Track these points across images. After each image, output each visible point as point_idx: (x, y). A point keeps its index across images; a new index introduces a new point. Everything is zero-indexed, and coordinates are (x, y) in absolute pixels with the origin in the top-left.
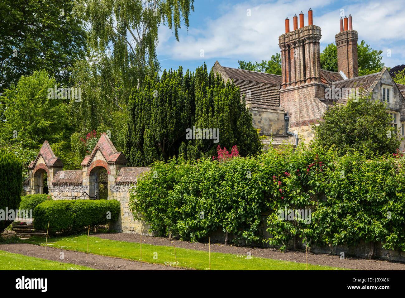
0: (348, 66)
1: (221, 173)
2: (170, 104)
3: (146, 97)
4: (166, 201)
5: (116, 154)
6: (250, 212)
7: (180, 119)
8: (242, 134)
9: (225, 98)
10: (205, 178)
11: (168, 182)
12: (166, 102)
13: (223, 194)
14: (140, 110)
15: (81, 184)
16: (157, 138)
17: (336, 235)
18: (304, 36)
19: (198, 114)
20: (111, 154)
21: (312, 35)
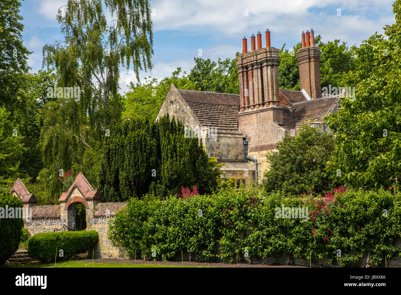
0: (310, 85)
1: (185, 208)
2: (141, 151)
3: (120, 143)
4: (141, 230)
5: (93, 191)
6: (208, 237)
7: (149, 163)
8: (200, 174)
9: (185, 144)
10: (173, 212)
11: (142, 215)
12: (137, 149)
13: (187, 224)
14: (114, 155)
15: (59, 218)
16: (130, 178)
17: (265, 250)
18: (262, 58)
19: (164, 158)
20: (88, 191)
21: (269, 57)
